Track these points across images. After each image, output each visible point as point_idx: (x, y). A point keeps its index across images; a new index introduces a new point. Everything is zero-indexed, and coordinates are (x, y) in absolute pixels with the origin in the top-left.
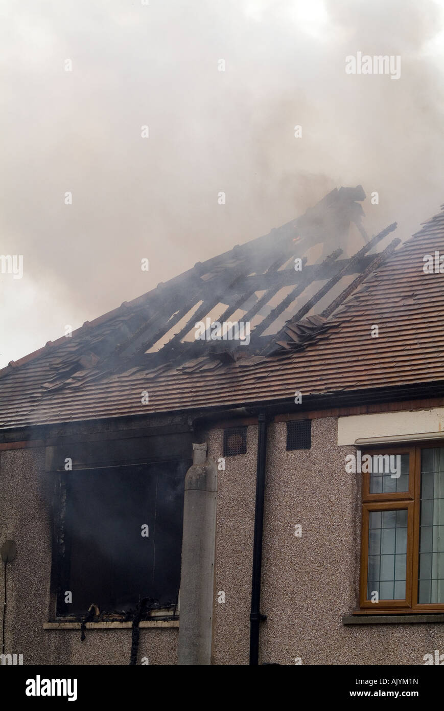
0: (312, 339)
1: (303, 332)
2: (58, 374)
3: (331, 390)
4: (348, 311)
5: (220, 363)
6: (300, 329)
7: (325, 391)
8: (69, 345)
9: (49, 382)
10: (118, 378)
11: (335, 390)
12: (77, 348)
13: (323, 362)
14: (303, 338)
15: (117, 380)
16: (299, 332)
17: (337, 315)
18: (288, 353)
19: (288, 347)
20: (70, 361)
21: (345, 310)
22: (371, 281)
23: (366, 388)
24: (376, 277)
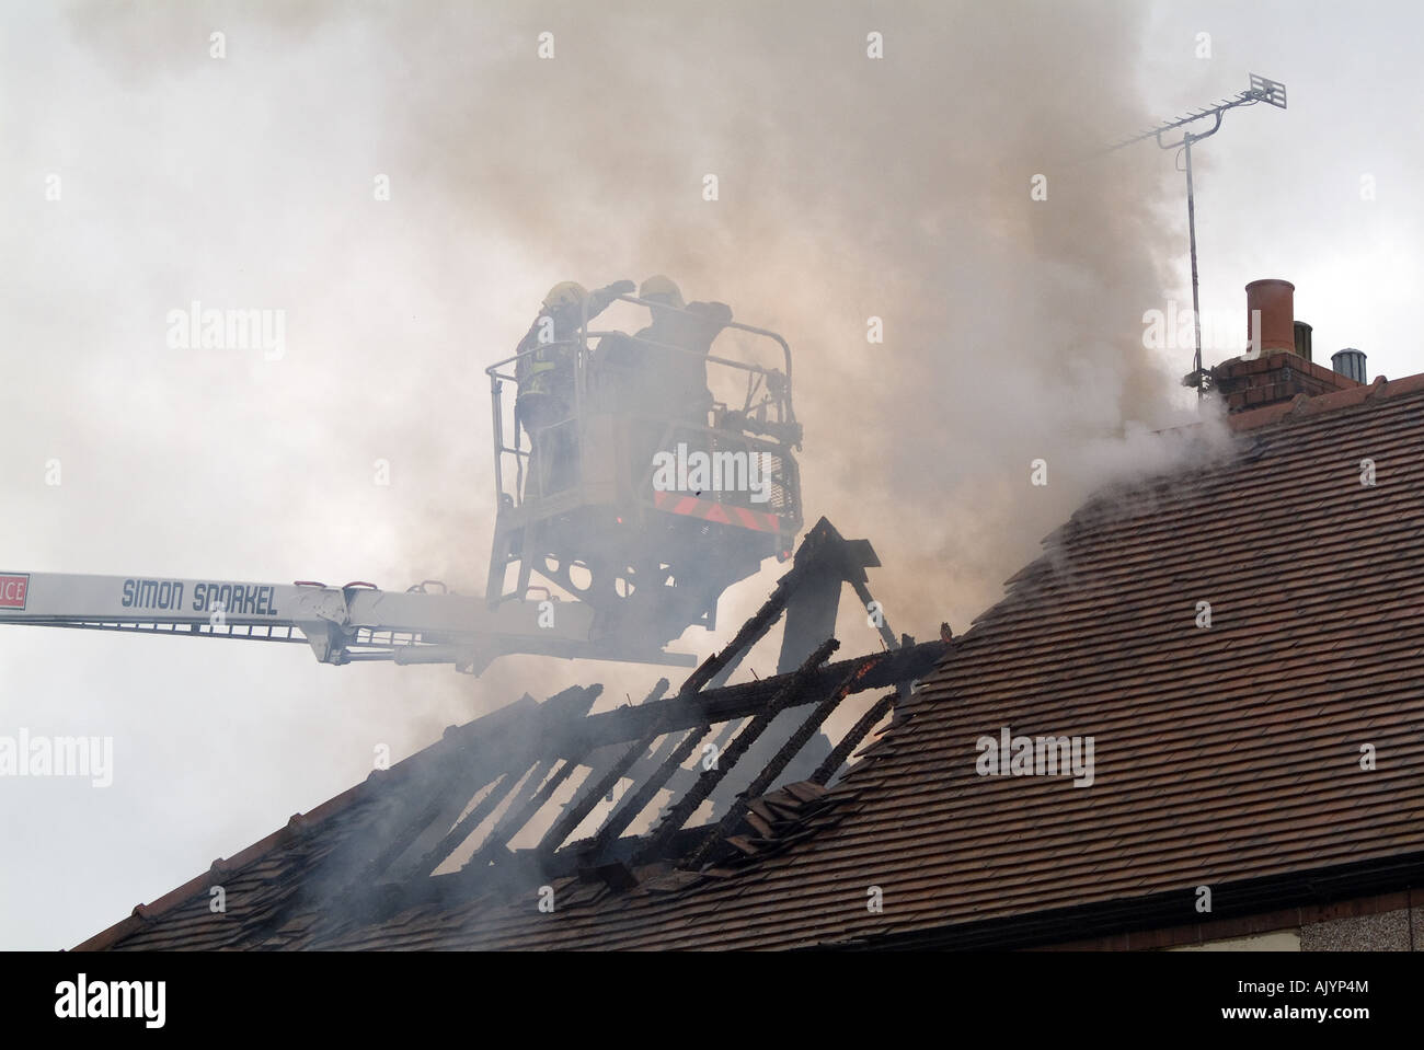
0: (803, 829)
1: (780, 818)
2: (245, 928)
3: (860, 933)
4: (874, 766)
5: (605, 888)
6: (773, 812)
7: (845, 937)
8: (261, 866)
9: (227, 946)
10: (383, 929)
11: (869, 932)
12: (279, 872)
13: (833, 877)
14: (779, 828)
15: (382, 933)
16: (771, 818)
17: (850, 775)
18: (754, 861)
19: (751, 850)
20: (272, 898)
21: (865, 766)
22: (915, 702)
23: (935, 925)
24: (923, 694)
